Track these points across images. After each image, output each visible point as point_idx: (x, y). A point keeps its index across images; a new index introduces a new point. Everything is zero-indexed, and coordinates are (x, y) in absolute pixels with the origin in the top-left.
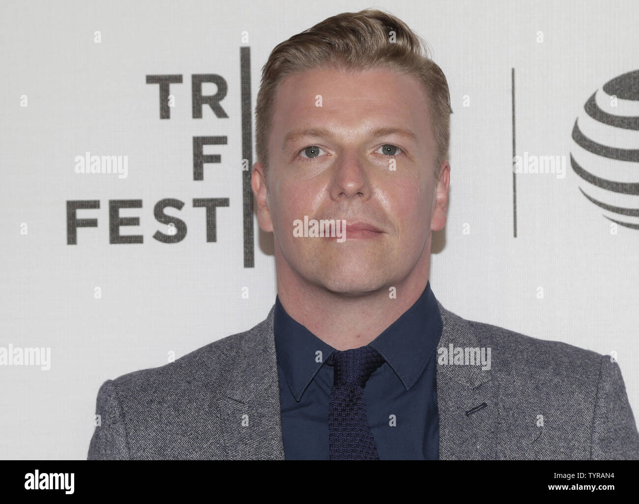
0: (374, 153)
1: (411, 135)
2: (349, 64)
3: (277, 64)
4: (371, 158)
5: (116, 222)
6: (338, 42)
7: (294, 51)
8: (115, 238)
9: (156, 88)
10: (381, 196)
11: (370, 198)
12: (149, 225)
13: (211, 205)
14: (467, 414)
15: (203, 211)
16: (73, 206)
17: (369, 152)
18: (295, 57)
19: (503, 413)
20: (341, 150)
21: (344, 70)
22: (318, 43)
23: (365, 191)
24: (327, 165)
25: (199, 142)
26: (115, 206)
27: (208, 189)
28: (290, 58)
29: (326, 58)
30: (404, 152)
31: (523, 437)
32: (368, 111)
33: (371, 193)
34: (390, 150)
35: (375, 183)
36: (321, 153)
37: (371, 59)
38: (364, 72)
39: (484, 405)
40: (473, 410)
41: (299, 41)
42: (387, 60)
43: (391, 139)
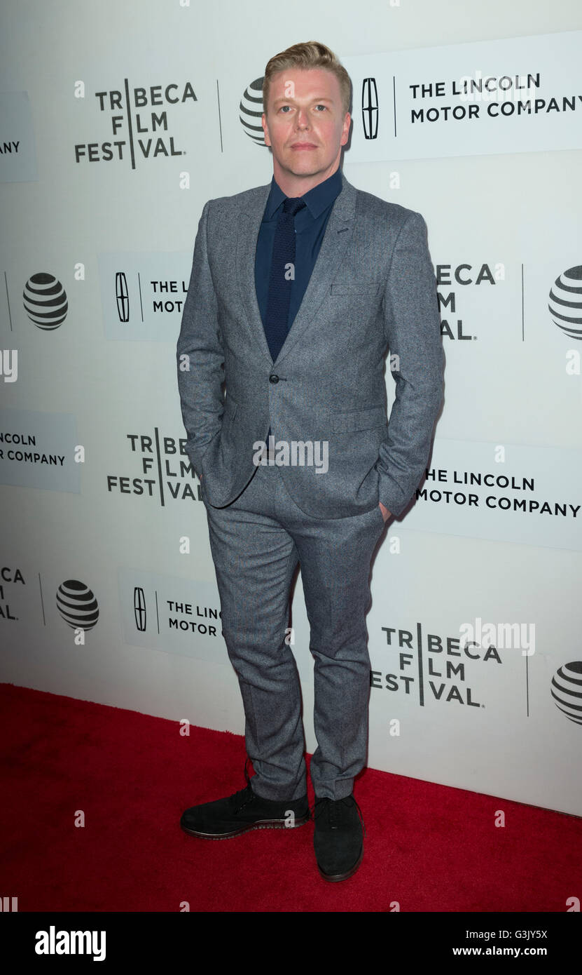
0: (314, 110)
1: (331, 101)
2: (302, 68)
3: (271, 67)
4: (312, 112)
5: (91, 153)
6: (298, 57)
7: (278, 62)
8: (91, 160)
9: (99, 97)
10: (317, 130)
11: (311, 131)
12: (101, 154)
13: (120, 144)
14: (338, 233)
15: (117, 147)
16: (77, 147)
17: (312, 109)
18: (278, 64)
19: (355, 233)
20: (299, 108)
21: (300, 70)
22: (288, 58)
23: (309, 127)
24: (292, 115)
25: (114, 119)
26: (90, 146)
27: (118, 138)
28: (276, 65)
29: (292, 65)
30: (327, 109)
31: (361, 245)
32: (311, 90)
33: (312, 128)
34: (321, 108)
35: (314, 124)
36: (290, 110)
37: (312, 65)
38: (309, 71)
39: (347, 229)
40: (341, 231)
41: (281, 57)
42: (320, 65)
43: (322, 103)
